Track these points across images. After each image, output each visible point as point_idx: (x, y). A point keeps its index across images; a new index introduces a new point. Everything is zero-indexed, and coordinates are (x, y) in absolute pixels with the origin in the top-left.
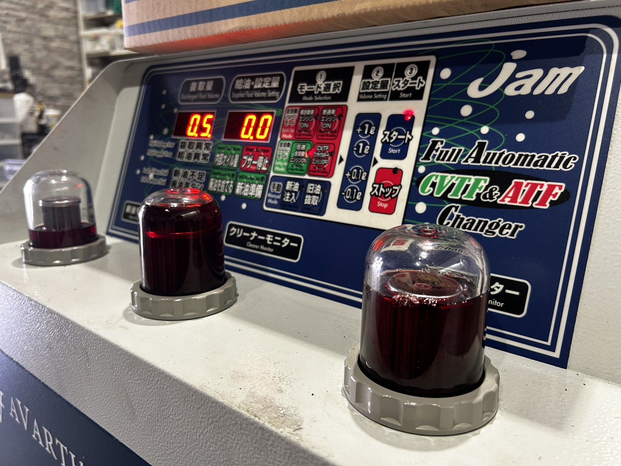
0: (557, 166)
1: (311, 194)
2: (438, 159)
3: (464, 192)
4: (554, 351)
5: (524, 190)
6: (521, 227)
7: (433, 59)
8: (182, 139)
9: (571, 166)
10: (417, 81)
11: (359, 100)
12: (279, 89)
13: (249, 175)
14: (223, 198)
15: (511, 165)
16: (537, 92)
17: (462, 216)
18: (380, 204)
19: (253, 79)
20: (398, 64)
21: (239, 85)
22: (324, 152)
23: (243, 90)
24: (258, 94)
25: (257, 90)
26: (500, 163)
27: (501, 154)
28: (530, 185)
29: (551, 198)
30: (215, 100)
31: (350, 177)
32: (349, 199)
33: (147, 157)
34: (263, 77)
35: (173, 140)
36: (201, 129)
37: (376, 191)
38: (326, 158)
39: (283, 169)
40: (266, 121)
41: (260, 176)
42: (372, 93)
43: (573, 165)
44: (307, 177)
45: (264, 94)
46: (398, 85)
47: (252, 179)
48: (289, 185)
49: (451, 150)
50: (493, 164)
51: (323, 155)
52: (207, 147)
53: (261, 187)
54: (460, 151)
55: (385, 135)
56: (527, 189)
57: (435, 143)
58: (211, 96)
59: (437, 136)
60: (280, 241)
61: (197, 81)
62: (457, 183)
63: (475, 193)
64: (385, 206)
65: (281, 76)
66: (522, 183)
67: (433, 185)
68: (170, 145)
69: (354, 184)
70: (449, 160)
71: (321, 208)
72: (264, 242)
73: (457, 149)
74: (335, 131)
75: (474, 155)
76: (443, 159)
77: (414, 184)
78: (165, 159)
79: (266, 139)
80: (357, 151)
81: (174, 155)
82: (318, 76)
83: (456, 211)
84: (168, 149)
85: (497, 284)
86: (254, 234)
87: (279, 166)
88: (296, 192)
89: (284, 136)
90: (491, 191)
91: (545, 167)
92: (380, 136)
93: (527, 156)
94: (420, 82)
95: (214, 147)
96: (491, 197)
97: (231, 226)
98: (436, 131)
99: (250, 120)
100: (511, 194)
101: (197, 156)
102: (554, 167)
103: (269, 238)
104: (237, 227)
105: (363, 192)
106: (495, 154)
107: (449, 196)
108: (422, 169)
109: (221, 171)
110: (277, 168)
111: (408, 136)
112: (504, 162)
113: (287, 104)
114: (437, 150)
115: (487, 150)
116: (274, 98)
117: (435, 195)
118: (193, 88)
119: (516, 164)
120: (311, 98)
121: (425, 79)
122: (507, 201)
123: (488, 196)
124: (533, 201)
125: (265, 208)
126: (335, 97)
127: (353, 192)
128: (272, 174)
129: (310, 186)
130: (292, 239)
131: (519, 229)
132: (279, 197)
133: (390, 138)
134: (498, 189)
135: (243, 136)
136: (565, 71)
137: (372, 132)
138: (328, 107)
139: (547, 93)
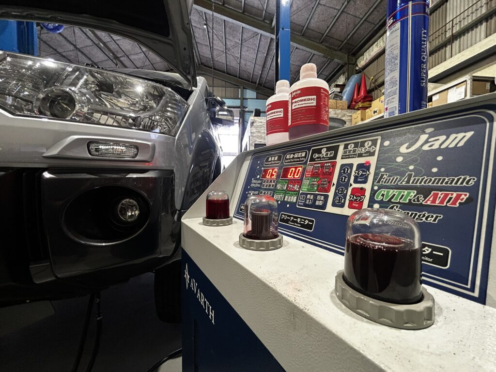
0: (462, 183)
1: (319, 200)
2: (385, 183)
3: (401, 198)
4: (473, 291)
5: (440, 197)
6: (440, 217)
7: (379, 138)
8: (265, 179)
9: (472, 183)
10: (371, 148)
11: (342, 158)
12: (305, 157)
13: (291, 193)
14: (279, 202)
15: (430, 184)
16: (443, 147)
17: (401, 210)
18: (354, 205)
19: (294, 154)
20: (361, 142)
21: (288, 157)
22: (325, 181)
23: (290, 159)
24: (296, 160)
25: (296, 158)
26: (423, 183)
27: (422, 180)
28: (443, 194)
29: (459, 201)
30: (279, 163)
31: (338, 192)
32: (338, 202)
33: (250, 187)
34: (298, 153)
35: (261, 180)
36: (272, 175)
37: (351, 198)
38: (326, 184)
39: (306, 190)
40: (299, 170)
41: (295, 193)
42: (349, 155)
43: (473, 183)
44: (317, 193)
45: (298, 160)
46: (361, 151)
47: (292, 194)
48: (308, 196)
49: (392, 178)
50: (418, 184)
51: (325, 183)
52: (274, 182)
53: (296, 197)
54: (397, 178)
55: (356, 173)
56: (442, 196)
57: (383, 175)
58: (276, 162)
59: (383, 172)
60: (304, 222)
61: (272, 157)
62: (397, 194)
63: (408, 199)
64: (357, 205)
65: (306, 152)
66: (438, 193)
67: (383, 195)
68: (260, 182)
69: (340, 195)
70: (391, 183)
71: (324, 206)
72: (296, 222)
73: (396, 177)
74: (331, 172)
75: (406, 180)
76: (388, 183)
77: (372, 195)
78: (257, 187)
79: (299, 177)
80: (342, 181)
81: (261, 186)
82: (323, 150)
83: (397, 208)
84: (259, 184)
85: (427, 248)
86: (292, 218)
87: (304, 188)
88: (312, 200)
89: (306, 176)
90: (418, 198)
91: (453, 184)
92: (353, 173)
93: (440, 179)
94: (373, 148)
95: (277, 182)
96: (418, 201)
97: (282, 214)
98: (383, 170)
99: (292, 170)
100: (431, 199)
101: (270, 186)
102: (460, 184)
103: (299, 220)
104: (284, 215)
105: (345, 199)
106: (418, 180)
107: (392, 200)
108: (376, 188)
109: (279, 191)
110: (303, 189)
111: (368, 172)
112: (425, 183)
113: (308, 163)
114: (384, 179)
115: (413, 177)
116: (303, 161)
117: (384, 200)
118: (270, 160)
119: (433, 183)
120: (319, 159)
121: (376, 147)
122: (429, 203)
123: (416, 200)
124: (447, 203)
125: (297, 206)
126: (330, 158)
127: (340, 199)
128: (301, 192)
129: (318, 197)
130: (310, 221)
131: (439, 218)
132: (304, 202)
133: (358, 174)
134: (422, 196)
135: (289, 177)
136: (461, 135)
137: (349, 172)
138: (327, 163)
139: (450, 146)
